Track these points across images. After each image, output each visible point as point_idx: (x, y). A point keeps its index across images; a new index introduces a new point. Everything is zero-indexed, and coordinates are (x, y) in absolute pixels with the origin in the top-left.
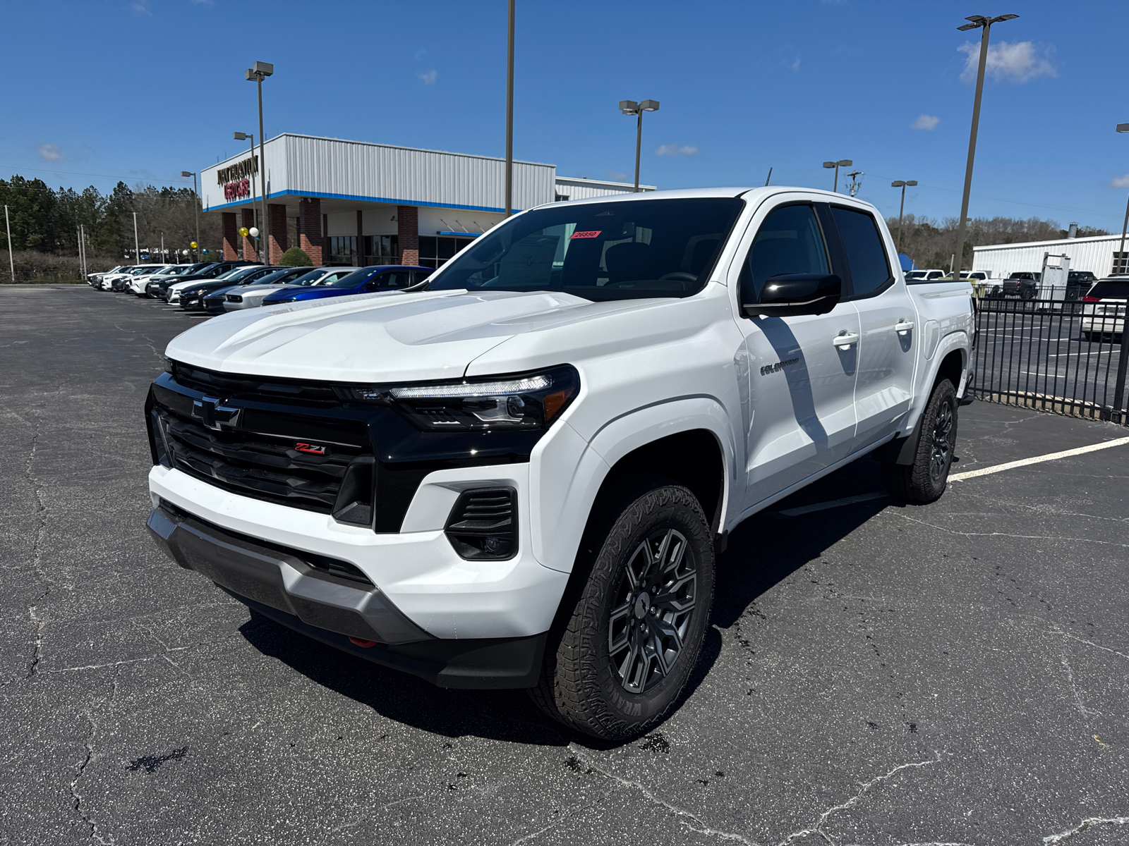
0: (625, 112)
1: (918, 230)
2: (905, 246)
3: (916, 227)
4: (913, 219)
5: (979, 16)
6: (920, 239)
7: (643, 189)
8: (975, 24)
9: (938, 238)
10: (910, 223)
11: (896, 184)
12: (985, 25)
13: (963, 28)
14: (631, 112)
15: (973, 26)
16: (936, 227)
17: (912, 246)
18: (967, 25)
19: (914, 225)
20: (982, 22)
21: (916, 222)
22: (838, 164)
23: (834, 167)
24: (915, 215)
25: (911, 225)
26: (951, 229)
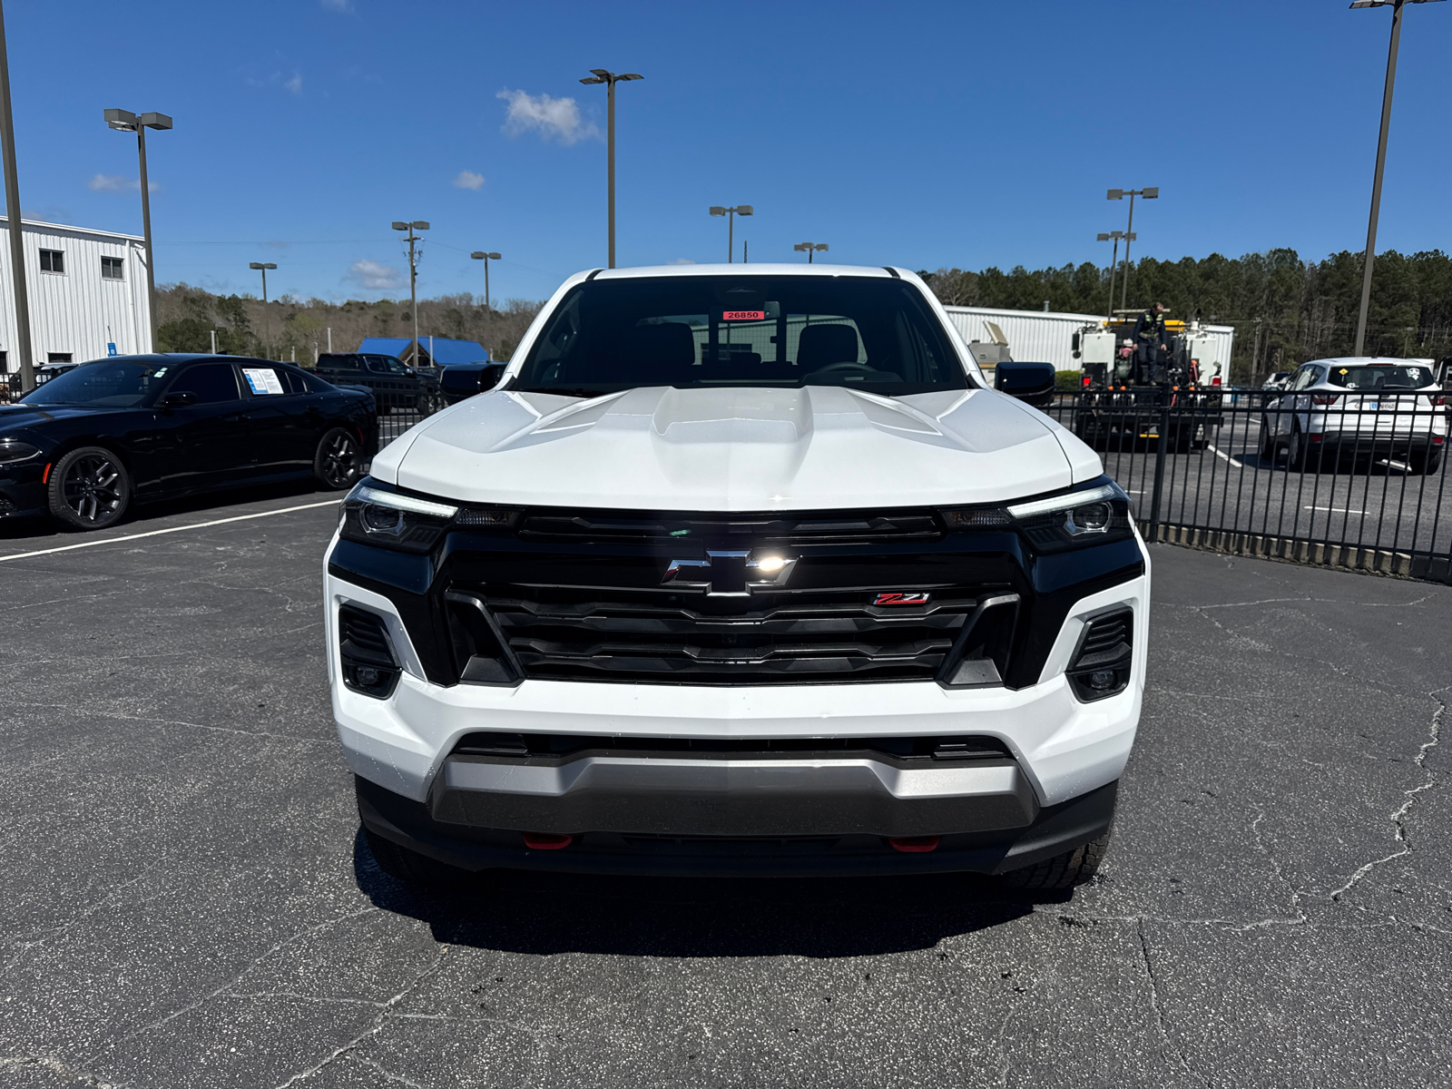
0: (113, 126)
1: (478, 312)
2: (465, 332)
3: (475, 309)
4: (471, 299)
5: (603, 71)
6: (481, 323)
7: (125, 240)
8: (599, 78)
9: (501, 324)
10: (468, 303)
11: (476, 255)
12: (609, 82)
13: (586, 81)
14: (124, 126)
15: (596, 81)
16: (497, 309)
17: (474, 332)
18: (590, 79)
19: (472, 306)
20: (607, 77)
21: (475, 303)
22: (411, 225)
23: (406, 229)
24: (472, 294)
25: (468, 307)
26: (515, 313)
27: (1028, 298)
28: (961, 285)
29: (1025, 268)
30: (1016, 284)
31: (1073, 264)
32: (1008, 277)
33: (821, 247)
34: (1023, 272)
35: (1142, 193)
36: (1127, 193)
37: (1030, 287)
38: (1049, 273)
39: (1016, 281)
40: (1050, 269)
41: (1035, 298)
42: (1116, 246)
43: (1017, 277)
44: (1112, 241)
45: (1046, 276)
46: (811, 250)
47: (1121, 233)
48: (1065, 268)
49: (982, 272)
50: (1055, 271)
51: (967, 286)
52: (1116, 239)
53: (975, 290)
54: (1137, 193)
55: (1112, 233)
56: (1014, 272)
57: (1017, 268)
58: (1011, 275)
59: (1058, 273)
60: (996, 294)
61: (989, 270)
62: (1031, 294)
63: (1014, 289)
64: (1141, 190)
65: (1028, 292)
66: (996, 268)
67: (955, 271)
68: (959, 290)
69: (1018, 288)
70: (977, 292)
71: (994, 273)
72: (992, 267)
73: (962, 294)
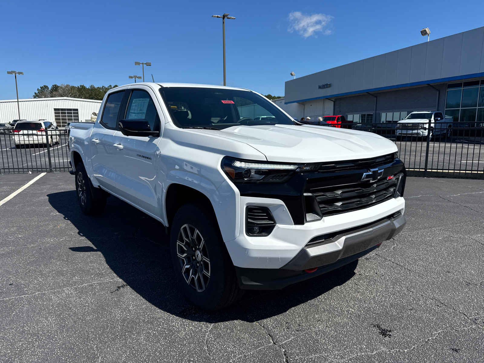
27: (97, 96)
28: (71, 91)
29: (94, 86)
30: (92, 91)
31: (111, 85)
32: (88, 89)
33: (19, 73)
34: (94, 87)
35: (146, 64)
36: (141, 64)
37: (97, 93)
38: (103, 88)
39: (92, 90)
40: (103, 86)
41: (100, 96)
42: (135, 80)
43: (92, 89)
44: (134, 79)
45: (102, 89)
46: (15, 74)
47: (137, 76)
48: (109, 87)
49: (78, 86)
50: (105, 87)
51: (74, 91)
52: (135, 78)
53: (77, 93)
54: (144, 64)
55: (134, 76)
56: (91, 87)
57: (91, 86)
58: (89, 88)
59: (106, 88)
60: (86, 94)
61: (81, 86)
62: (98, 95)
63: (92, 93)
64: (146, 63)
65: (97, 94)
66: (83, 85)
67: (67, 86)
68: (71, 92)
69: (93, 93)
70: (78, 94)
71: (83, 87)
72: (82, 85)
73: (72, 94)
